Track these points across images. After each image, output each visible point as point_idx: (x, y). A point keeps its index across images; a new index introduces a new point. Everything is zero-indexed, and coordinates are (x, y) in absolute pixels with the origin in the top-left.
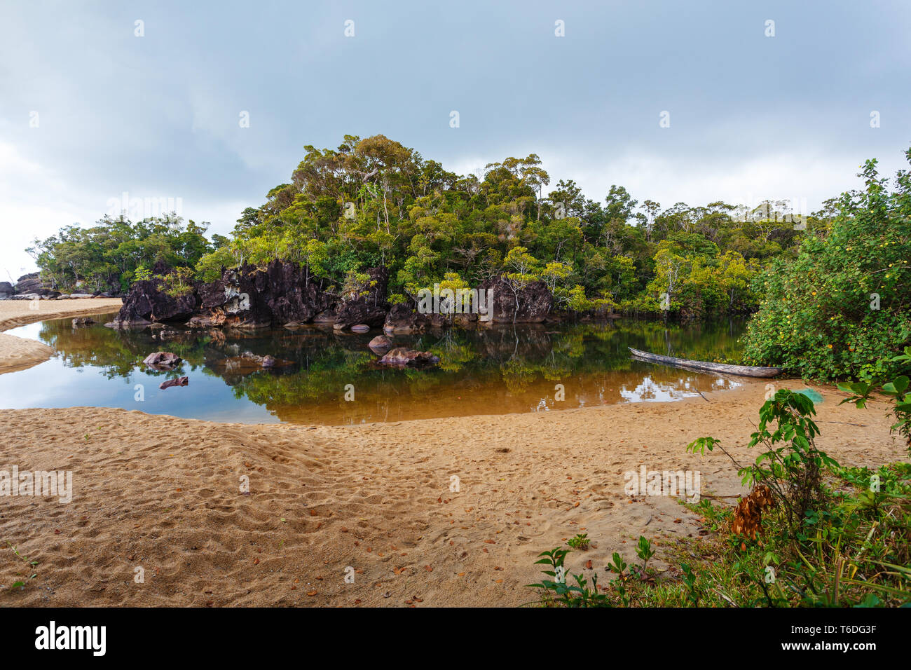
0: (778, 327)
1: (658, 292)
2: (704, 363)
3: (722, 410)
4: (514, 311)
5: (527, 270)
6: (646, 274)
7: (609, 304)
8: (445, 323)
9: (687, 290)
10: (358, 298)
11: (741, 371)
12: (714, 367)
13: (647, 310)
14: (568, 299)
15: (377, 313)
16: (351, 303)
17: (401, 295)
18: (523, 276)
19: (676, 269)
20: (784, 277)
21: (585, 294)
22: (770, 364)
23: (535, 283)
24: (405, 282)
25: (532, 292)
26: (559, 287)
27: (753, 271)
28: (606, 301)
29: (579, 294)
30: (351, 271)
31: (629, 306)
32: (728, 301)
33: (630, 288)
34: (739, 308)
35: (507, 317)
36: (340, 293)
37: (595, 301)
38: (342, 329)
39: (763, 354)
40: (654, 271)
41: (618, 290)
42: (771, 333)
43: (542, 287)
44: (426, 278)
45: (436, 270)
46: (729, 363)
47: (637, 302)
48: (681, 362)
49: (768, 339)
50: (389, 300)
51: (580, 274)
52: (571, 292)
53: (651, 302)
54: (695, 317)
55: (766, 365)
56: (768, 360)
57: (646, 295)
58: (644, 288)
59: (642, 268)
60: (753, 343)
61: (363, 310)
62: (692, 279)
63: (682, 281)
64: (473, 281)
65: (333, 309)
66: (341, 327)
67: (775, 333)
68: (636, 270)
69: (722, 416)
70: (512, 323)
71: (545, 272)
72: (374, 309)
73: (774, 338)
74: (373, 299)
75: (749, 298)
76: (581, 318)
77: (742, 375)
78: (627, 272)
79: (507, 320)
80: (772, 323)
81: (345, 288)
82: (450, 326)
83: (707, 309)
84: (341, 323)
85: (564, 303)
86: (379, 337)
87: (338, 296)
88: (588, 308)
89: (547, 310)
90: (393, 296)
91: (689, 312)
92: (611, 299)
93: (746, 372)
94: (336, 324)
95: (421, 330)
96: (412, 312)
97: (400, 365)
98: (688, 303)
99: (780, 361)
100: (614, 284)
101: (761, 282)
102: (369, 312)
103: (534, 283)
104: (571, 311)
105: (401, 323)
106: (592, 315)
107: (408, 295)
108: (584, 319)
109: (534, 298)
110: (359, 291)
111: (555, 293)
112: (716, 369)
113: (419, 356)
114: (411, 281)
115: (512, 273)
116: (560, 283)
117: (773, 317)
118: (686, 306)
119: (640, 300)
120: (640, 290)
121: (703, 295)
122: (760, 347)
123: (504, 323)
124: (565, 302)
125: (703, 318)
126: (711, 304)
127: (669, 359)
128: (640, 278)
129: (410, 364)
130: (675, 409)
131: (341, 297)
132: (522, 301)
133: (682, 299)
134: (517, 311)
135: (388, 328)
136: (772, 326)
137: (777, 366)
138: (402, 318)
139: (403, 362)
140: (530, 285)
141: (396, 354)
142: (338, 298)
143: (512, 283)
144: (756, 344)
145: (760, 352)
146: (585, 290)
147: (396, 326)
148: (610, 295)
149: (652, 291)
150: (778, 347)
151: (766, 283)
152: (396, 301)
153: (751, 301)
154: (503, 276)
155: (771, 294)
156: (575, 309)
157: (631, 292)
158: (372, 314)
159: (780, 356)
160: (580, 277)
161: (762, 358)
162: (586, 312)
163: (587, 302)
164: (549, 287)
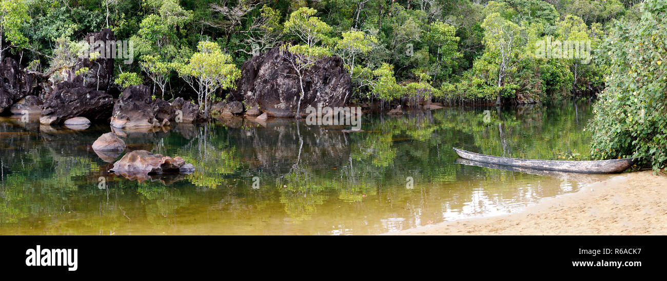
0: (626, 107)
1: (487, 71)
2: (547, 161)
3: (570, 218)
4: (298, 100)
5: (316, 41)
6: (472, 47)
7: (425, 90)
8: (198, 116)
9: (524, 68)
10: (72, 79)
11: (589, 167)
12: (557, 165)
13: (476, 96)
14: (371, 83)
15: (102, 101)
16: (64, 86)
17: (135, 74)
18: (310, 50)
19: (508, 40)
20: (628, 43)
21: (395, 75)
22: (620, 154)
23: (327, 60)
24: (140, 55)
25: (322, 72)
26: (360, 66)
27: (597, 39)
28: (421, 87)
29: (386, 76)
30: (63, 39)
31: (452, 91)
32: (570, 80)
33: (453, 67)
34: (584, 89)
35: (287, 109)
36: (47, 72)
37: (408, 85)
38: (52, 124)
39: (612, 143)
40: (483, 42)
41: (437, 70)
42: (619, 115)
43: (337, 66)
44: (171, 49)
45: (186, 37)
46: (575, 159)
47: (462, 85)
48: (520, 163)
49: (616, 124)
50: (116, 82)
51: (387, 47)
52: (376, 72)
53: (479, 86)
54: (535, 103)
55: (616, 158)
56: (617, 151)
57: (473, 75)
58: (471, 66)
59: (467, 38)
60: (600, 130)
61: (81, 96)
62: (529, 53)
63: (516, 56)
64: (237, 55)
65: (37, 95)
66: (51, 120)
67: (623, 115)
68: (460, 42)
69: (569, 224)
70: (294, 117)
71: (341, 44)
72: (97, 95)
73: (623, 121)
74: (93, 80)
75: (595, 74)
76: (388, 111)
77: (590, 173)
78: (448, 45)
79: (286, 114)
80: (619, 103)
81: (54, 63)
82: (205, 120)
83: (548, 91)
84: (51, 114)
85: (366, 89)
86: (106, 136)
87: (44, 75)
88: (398, 95)
89: (342, 99)
90: (122, 75)
91: (527, 97)
92: (428, 81)
93: (594, 169)
94: (43, 116)
95: (165, 125)
96: (151, 98)
97: (139, 176)
98: (525, 85)
99: (629, 151)
100: (432, 62)
101: (605, 52)
102: (90, 99)
103: (325, 59)
104: (375, 100)
105: (136, 115)
106: (404, 104)
107: (144, 73)
108: (393, 111)
109: (326, 81)
110: (73, 68)
111: (354, 74)
112: (561, 168)
113: (167, 163)
114: (148, 53)
115: (294, 44)
116: (361, 60)
117: (620, 96)
118: (522, 89)
119: (465, 82)
120: (466, 69)
121: (543, 73)
122: (609, 134)
123: (282, 117)
124: (367, 87)
125: (544, 105)
126: (552, 85)
127: (504, 160)
128: (465, 53)
129: (153, 173)
130: (515, 223)
131: (48, 77)
132: (308, 86)
133: (518, 79)
134: (302, 100)
135: (117, 123)
136: (619, 107)
137: (628, 156)
138: (136, 108)
139: (144, 172)
140: (319, 62)
141: (133, 159)
142: (44, 78)
143: (295, 58)
144: (604, 131)
145: (608, 142)
146: (394, 69)
147: (128, 119)
148: (428, 77)
149: (480, 70)
150: (627, 133)
151: (610, 53)
152: (127, 82)
153: (597, 78)
154: (282, 48)
155: (616, 67)
156: (382, 96)
157: (454, 72)
158: (93, 101)
159: (630, 144)
160: (387, 51)
161: (612, 149)
162: (396, 101)
163: (397, 86)
164: (345, 66)
